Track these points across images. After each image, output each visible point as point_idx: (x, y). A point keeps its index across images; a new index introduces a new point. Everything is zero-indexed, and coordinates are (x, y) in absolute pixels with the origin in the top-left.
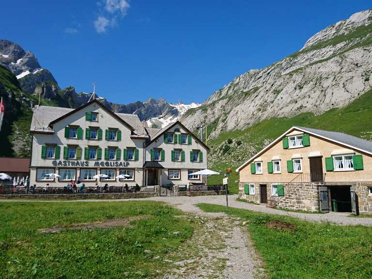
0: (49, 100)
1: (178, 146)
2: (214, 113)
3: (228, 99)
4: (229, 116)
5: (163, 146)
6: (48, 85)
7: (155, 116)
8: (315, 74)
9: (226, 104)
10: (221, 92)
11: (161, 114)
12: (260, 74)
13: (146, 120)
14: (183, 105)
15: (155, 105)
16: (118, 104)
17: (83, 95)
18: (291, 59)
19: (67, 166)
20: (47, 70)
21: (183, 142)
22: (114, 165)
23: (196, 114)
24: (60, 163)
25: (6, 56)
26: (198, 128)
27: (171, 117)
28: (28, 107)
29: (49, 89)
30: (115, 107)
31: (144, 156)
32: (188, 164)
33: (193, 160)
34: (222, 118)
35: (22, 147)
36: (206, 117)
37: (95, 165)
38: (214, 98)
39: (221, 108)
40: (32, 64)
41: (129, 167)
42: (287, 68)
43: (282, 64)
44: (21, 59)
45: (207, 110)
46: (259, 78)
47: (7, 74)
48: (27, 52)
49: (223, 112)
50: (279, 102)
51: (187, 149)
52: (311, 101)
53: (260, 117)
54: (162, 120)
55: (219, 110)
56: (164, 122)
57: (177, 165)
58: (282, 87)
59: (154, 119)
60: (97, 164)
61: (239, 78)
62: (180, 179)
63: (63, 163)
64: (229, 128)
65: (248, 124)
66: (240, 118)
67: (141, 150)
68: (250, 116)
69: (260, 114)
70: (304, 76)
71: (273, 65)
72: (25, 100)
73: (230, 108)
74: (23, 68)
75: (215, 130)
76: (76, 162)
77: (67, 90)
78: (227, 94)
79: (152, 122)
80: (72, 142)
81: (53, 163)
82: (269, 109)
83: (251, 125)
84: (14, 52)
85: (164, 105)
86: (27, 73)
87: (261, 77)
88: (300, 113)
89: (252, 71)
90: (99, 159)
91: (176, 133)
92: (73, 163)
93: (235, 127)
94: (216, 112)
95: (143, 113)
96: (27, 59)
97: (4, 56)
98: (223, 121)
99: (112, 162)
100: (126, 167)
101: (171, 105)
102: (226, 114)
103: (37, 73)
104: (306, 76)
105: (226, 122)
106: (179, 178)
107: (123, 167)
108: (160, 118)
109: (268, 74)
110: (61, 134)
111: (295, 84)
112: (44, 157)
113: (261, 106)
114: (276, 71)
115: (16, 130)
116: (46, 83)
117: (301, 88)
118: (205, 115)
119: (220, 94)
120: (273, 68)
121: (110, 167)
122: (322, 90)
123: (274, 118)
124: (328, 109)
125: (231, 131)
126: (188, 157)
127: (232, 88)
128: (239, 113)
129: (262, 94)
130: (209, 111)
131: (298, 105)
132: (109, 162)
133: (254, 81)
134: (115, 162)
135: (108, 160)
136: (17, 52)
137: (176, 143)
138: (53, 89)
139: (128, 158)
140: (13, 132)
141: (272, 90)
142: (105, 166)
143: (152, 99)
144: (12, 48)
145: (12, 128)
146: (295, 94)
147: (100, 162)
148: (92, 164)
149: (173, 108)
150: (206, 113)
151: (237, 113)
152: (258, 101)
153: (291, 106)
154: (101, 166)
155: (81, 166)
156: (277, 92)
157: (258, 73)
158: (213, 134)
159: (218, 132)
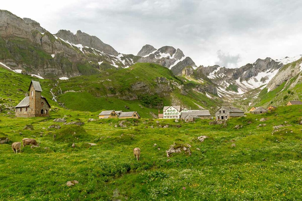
0: (189, 76)
7: (263, 71)
11: (269, 69)
13: (255, 76)
20: (189, 57)
23: (288, 69)
26: (286, 81)
28: (177, 86)
36: (293, 71)
41: (177, 116)
44: (174, 55)
45: (295, 65)
72: (175, 83)
74: (176, 59)
75: (294, 82)
77: (199, 68)
80: (168, 112)
85: (270, 62)
86: (178, 61)
92: (169, 116)
95: (253, 71)
96: (178, 53)
101: (276, 61)
103: (184, 60)
108: (267, 73)
116: (187, 68)
135: (174, 115)
149: (279, 63)
150: (294, 68)
158: (292, 85)
159: (295, 83)
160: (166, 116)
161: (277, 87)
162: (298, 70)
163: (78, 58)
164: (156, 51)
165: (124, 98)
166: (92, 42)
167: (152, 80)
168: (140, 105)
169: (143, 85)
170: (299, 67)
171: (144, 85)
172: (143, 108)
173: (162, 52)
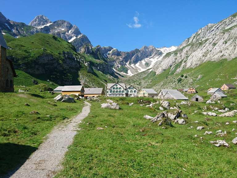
0: (89, 55)
2: (181, 56)
3: (191, 46)
4: (189, 58)
5: (129, 90)
6: (87, 46)
7: (147, 57)
8: (235, 34)
9: (189, 50)
10: (189, 40)
11: (151, 56)
12: (213, 28)
13: (141, 61)
14: (165, 48)
15: (147, 50)
16: (125, 52)
17: (105, 48)
18: (232, 18)
20: (85, 35)
21: (132, 89)
23: (171, 57)
25: (63, 29)
26: (171, 66)
27: (158, 57)
28: (83, 63)
29: (88, 48)
30: (123, 54)
31: (125, 92)
32: (133, 93)
33: (134, 92)
34: (184, 60)
35: (84, 83)
36: (176, 59)
38: (184, 44)
40: (77, 32)
42: (229, 25)
43: (226, 21)
44: (71, 30)
46: (212, 31)
47: (71, 46)
48: (74, 25)
49: (186, 55)
50: (214, 51)
51: (133, 90)
52: (228, 52)
53: (203, 61)
54: (151, 59)
55: (184, 54)
56: (152, 61)
58: (218, 41)
59: (146, 59)
61: (201, 30)
64: (187, 67)
65: (197, 64)
66: (193, 60)
67: (125, 91)
68: (198, 60)
69: (204, 58)
70: (229, 35)
71: (221, 22)
72: (81, 60)
73: (190, 53)
74: (72, 35)
75: (179, 68)
77: (97, 48)
78: (192, 42)
79: (145, 61)
80: (114, 90)
82: (208, 56)
83: (198, 65)
84: (67, 26)
85: (153, 49)
86: (75, 38)
87: (213, 30)
88: (221, 59)
89: (210, 25)
92: (114, 93)
93: (190, 66)
94: (183, 55)
95: (139, 56)
96: (74, 30)
97: (62, 29)
98: (185, 62)
101: (157, 49)
102: (187, 57)
103: (80, 37)
104: (230, 35)
106: (132, 96)
108: (150, 58)
109: (217, 28)
110: (112, 89)
111: (224, 40)
112: (110, 93)
113: (205, 53)
114: (222, 26)
115: (80, 75)
116: (86, 45)
117: (226, 43)
118: (175, 57)
119: (188, 42)
120: (220, 24)
122: (234, 46)
123: (209, 61)
124: (235, 57)
125: (188, 68)
126: (133, 92)
127: (196, 37)
128: (194, 56)
129: (207, 45)
130: (178, 55)
131: (221, 54)
133: (209, 33)
135: (119, 93)
136: (68, 26)
138: (90, 48)
139: (123, 92)
140: (79, 76)
141: (212, 43)
143: (145, 47)
144: (66, 24)
145: (78, 74)
146: (222, 47)
148: (117, 93)
149: (159, 51)
151: (193, 57)
152: (204, 50)
153: (219, 54)
156: (215, 44)
157: (212, 27)
158: (178, 70)
159: (181, 69)
160: (111, 93)
161: (163, 71)
173: (58, 26)
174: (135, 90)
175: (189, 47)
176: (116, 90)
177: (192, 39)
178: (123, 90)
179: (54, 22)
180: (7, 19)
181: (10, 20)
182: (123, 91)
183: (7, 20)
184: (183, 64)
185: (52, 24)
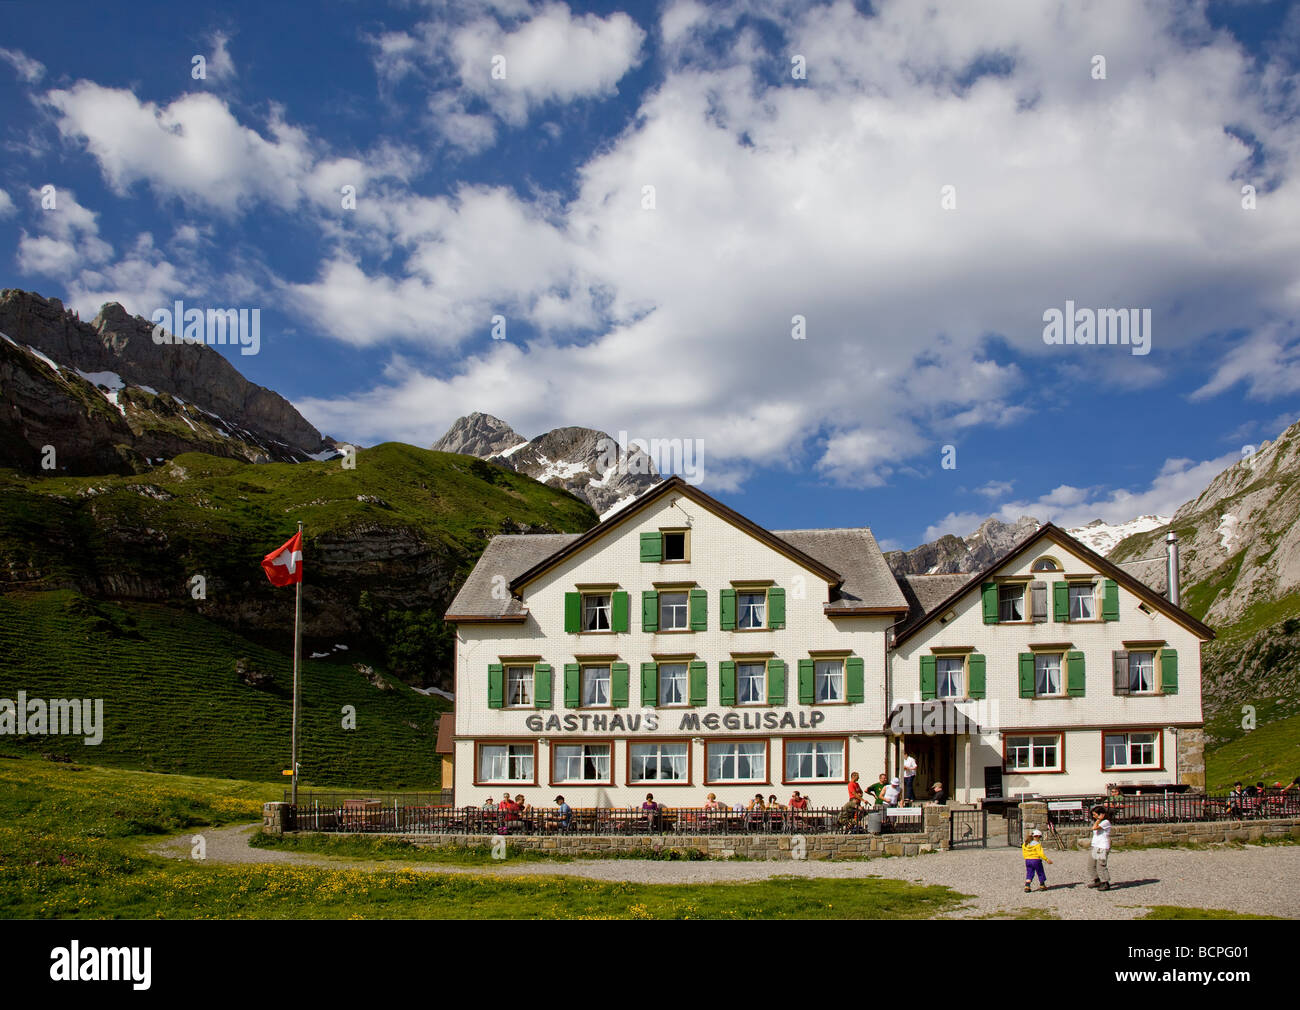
1: (1051, 632)
3: (1276, 485)
4: (1291, 536)
5: (979, 636)
9: (1270, 503)
14: (1102, 528)
19: (579, 732)
21: (1068, 613)
22: (758, 726)
23: (1153, 550)
24: (554, 721)
32: (1103, 705)
33: (1129, 685)
34: (1253, 552)
37: (681, 728)
38: (1222, 489)
39: (1253, 520)
41: (821, 728)
45: (1193, 532)
51: (1097, 643)
57: (1044, 713)
60: (690, 721)
62: (1063, 771)
63: (563, 723)
64: (1285, 584)
67: (874, 662)
73: (1287, 514)
75: (1226, 595)
76: (610, 716)
78: (1273, 471)
80: (596, 643)
81: (529, 722)
90: (699, 700)
91: (1040, 577)
92: (599, 723)
98: (1261, 561)
99: (752, 712)
100: (810, 730)
102: (1269, 538)
105: (1270, 562)
106: (1058, 767)
107: (798, 730)
112: (498, 702)
119: (1247, 476)
121: (742, 731)
125: (1292, 591)
126: (1099, 675)
130: (1203, 535)
132: (740, 712)
134: (763, 712)
135: (735, 705)
137: (1037, 618)
139: (816, 692)
142: (723, 730)
147: (701, 713)
148: (670, 722)
150: (1192, 542)
154: (705, 730)
155: (628, 732)
158: (1220, 608)
159: (1239, 599)
160: (513, 723)
162: (1215, 549)
163: (88, 434)
164: (522, 445)
165: (248, 615)
166: (183, 368)
167: (473, 531)
168: (369, 671)
169: (406, 550)
170: (1219, 540)
171: (414, 551)
172: (389, 692)
173: (552, 454)
174: (1137, 622)
175: (1268, 493)
176: (635, 647)
177: (1271, 458)
178: (834, 638)
179: (538, 440)
180: (323, 438)
181: (336, 443)
182: (821, 662)
183: (323, 442)
184: (1249, 576)
185: (526, 448)
